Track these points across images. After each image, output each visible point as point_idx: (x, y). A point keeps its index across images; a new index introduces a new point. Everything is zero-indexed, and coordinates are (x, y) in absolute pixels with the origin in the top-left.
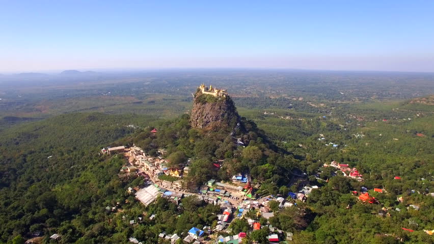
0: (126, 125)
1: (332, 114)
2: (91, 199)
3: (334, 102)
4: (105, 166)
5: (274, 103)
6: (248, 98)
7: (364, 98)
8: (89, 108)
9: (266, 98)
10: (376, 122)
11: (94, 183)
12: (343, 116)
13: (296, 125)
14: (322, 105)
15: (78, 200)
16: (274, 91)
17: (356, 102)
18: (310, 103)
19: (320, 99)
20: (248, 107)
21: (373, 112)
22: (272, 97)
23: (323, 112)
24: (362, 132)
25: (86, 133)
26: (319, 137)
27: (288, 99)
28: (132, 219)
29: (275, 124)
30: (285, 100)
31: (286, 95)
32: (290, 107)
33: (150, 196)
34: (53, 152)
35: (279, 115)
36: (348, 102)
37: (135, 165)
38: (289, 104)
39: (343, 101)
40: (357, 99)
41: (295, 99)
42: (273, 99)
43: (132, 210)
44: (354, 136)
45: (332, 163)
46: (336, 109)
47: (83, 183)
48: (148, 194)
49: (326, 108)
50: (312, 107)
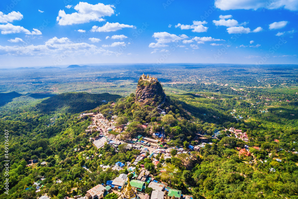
0: (100, 100)
1: (247, 95)
2: (68, 143)
3: (251, 87)
4: (80, 125)
5: (206, 88)
6: (189, 84)
7: (275, 84)
8: (82, 89)
9: (201, 84)
10: (280, 102)
11: (71, 134)
12: (255, 97)
13: (217, 103)
14: (241, 89)
15: (60, 144)
16: (208, 79)
17: (268, 87)
18: (232, 88)
19: (241, 85)
20: (188, 90)
21: (279, 95)
22: (206, 84)
23: (241, 94)
24: (266, 109)
25: (75, 105)
26: (231, 112)
27: (217, 85)
28: (88, 156)
29: (201, 102)
30: (215, 85)
31: (216, 82)
32: (218, 91)
33: (102, 143)
34: (54, 116)
35: (206, 96)
36: (262, 87)
37: (97, 125)
38: (217, 88)
39: (258, 86)
40: (269, 85)
41: (222, 85)
42: (206, 85)
43: (89, 151)
44: (260, 112)
45: (231, 128)
46: (250, 92)
47: (66, 134)
48: (100, 142)
49: (244, 91)
50: (233, 91)
